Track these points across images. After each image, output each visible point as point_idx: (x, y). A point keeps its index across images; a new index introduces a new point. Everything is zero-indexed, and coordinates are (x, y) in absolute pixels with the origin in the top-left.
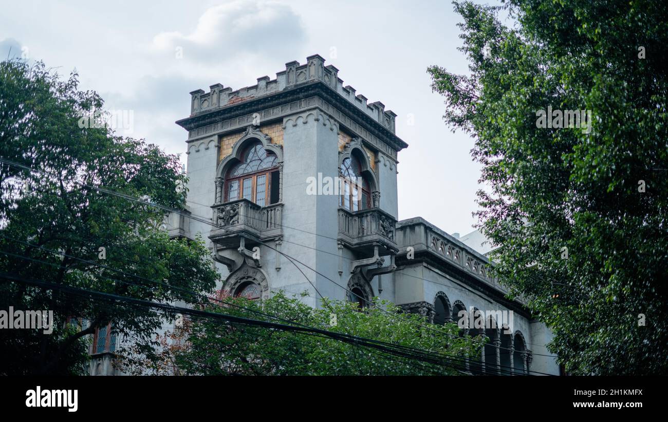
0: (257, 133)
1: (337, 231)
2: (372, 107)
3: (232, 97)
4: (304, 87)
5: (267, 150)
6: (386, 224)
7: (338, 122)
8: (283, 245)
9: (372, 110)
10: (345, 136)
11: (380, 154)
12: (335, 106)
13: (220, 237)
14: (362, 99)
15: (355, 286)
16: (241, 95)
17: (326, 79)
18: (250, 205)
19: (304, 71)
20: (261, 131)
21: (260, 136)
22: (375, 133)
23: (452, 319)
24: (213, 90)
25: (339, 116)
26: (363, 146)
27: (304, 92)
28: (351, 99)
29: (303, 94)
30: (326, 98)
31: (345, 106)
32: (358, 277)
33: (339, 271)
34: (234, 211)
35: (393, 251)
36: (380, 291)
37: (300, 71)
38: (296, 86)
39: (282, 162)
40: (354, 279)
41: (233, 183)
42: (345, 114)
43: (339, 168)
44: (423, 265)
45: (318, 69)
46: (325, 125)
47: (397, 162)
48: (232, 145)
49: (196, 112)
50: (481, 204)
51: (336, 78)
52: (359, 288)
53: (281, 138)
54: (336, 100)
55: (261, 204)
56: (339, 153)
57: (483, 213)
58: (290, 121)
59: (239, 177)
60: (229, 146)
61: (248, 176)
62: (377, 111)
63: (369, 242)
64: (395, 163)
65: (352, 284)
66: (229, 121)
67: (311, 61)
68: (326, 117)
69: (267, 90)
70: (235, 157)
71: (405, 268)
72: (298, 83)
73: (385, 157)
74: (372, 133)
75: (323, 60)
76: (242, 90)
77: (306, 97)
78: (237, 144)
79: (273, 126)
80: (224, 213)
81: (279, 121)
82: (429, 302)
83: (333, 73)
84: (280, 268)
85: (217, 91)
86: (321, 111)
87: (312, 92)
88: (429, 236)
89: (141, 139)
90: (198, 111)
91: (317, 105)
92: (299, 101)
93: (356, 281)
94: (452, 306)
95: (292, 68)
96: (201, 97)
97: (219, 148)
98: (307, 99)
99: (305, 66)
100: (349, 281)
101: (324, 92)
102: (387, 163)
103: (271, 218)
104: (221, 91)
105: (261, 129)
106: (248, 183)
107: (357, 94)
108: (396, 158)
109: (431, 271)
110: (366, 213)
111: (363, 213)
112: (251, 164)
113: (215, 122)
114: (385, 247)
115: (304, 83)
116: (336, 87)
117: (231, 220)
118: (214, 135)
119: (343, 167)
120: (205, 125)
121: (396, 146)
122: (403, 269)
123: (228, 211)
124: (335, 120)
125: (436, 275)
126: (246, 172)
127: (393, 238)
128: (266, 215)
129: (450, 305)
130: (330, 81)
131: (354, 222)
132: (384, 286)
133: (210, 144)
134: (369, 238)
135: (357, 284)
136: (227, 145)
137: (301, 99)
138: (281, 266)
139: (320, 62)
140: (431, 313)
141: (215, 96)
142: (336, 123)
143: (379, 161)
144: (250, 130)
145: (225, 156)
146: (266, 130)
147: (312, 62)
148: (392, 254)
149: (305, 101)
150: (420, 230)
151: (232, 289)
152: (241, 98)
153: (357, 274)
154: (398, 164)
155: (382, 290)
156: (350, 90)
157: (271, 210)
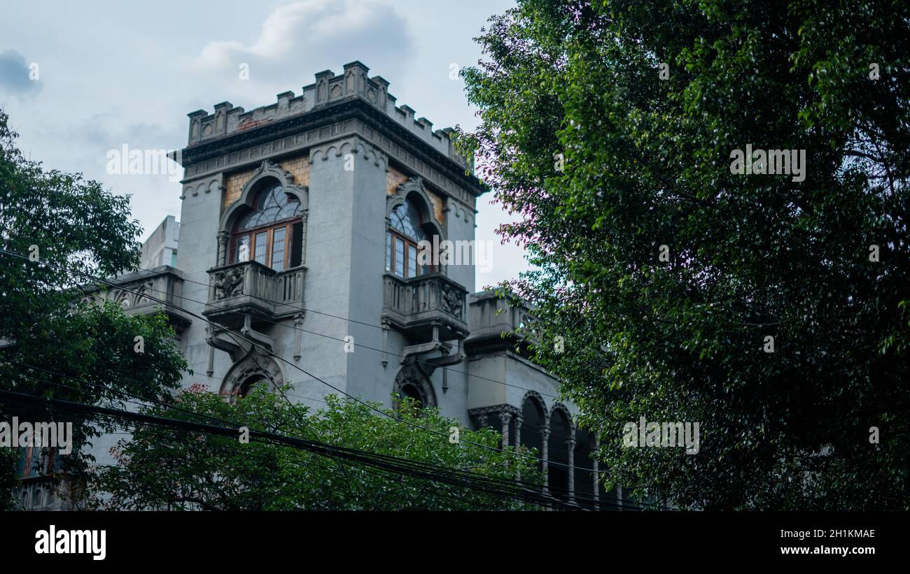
0: (275, 169)
1: (381, 305)
2: (439, 135)
3: (244, 121)
4: (338, 106)
5: (287, 194)
6: (452, 296)
7: (387, 155)
8: (304, 324)
9: (440, 139)
10: (398, 174)
11: (450, 201)
12: (382, 132)
13: (217, 314)
14: (424, 123)
15: (408, 382)
16: (255, 118)
17: (371, 95)
18: (260, 269)
19: (339, 84)
20: (280, 167)
21: (278, 173)
22: (443, 170)
23: (549, 429)
24: (218, 110)
25: (389, 147)
26: (424, 188)
27: (338, 113)
28: (406, 124)
29: (336, 115)
30: (368, 120)
31: (398, 133)
32: (412, 370)
33: (383, 360)
34: (238, 276)
35: (461, 333)
36: (445, 389)
37: (334, 84)
38: (328, 104)
39: (307, 210)
40: (406, 372)
41: (243, 240)
42: (398, 144)
43: (386, 218)
44: (506, 354)
45: (359, 81)
46: (366, 158)
47: (476, 212)
48: (242, 187)
49: (194, 141)
50: (532, 262)
51: (385, 93)
52: (414, 385)
53: (307, 178)
54: (384, 124)
55: (278, 268)
56: (388, 197)
57: (535, 275)
58: (319, 154)
59: (251, 231)
60: (238, 189)
61: (262, 229)
62: (447, 141)
63: (426, 320)
64: (472, 213)
65: (403, 378)
66: (238, 153)
67: (349, 70)
68: (368, 147)
69: (290, 111)
70: (244, 203)
71: (482, 357)
72: (332, 100)
73: (457, 204)
74: (438, 170)
75: (366, 69)
76: (258, 110)
77: (341, 120)
78: (247, 185)
79: (297, 160)
80: (224, 280)
81: (304, 153)
82: (513, 405)
83: (381, 87)
84: (299, 357)
85: (223, 112)
86: (362, 139)
87: (350, 112)
88: (517, 313)
89: (77, 174)
90: (199, 140)
91: (356, 131)
92: (331, 126)
93: (409, 375)
94: (549, 410)
95: (324, 79)
96: (203, 120)
97: (225, 191)
98: (343, 122)
99: (341, 77)
100: (398, 375)
101: (365, 112)
102: (461, 213)
103: (290, 288)
104: (229, 113)
105: (281, 165)
106: (262, 239)
107: (416, 118)
108: (475, 205)
109: (518, 363)
110: (423, 280)
111: (419, 281)
112: (267, 213)
113: (220, 155)
114: (449, 327)
115: (339, 101)
116: (385, 107)
117: (233, 289)
118: (218, 172)
119: (393, 216)
120: (205, 159)
121: (475, 189)
122: (479, 359)
123: (230, 278)
124: (383, 152)
125: (525, 368)
126: (260, 223)
127: (461, 316)
128: (283, 283)
129: (546, 409)
130: (377, 97)
131: (406, 293)
132: (450, 383)
133: (212, 185)
134: (426, 316)
135: (409, 379)
136: (235, 186)
137: (334, 123)
138: (301, 354)
139: (362, 72)
140: (517, 421)
141: (221, 119)
142: (384, 156)
143: (448, 210)
144: (266, 165)
145: (231, 202)
146: (287, 166)
147: (350, 72)
148: (460, 338)
149: (340, 126)
150: (504, 306)
151: (236, 385)
152: (256, 122)
153: (410, 365)
154: (477, 215)
155: (447, 388)
156: (406, 111)
157: (290, 277)
